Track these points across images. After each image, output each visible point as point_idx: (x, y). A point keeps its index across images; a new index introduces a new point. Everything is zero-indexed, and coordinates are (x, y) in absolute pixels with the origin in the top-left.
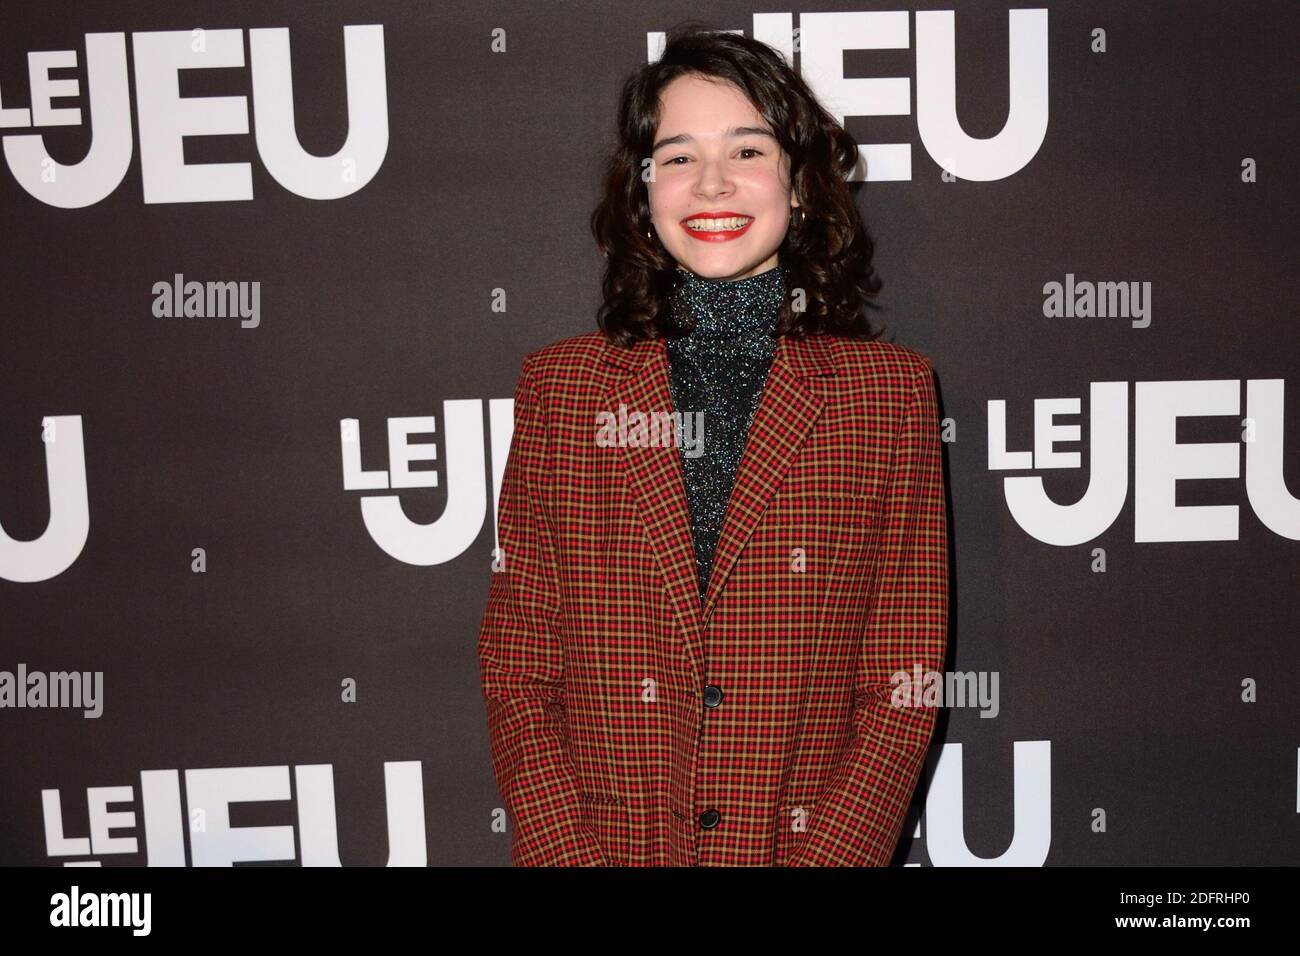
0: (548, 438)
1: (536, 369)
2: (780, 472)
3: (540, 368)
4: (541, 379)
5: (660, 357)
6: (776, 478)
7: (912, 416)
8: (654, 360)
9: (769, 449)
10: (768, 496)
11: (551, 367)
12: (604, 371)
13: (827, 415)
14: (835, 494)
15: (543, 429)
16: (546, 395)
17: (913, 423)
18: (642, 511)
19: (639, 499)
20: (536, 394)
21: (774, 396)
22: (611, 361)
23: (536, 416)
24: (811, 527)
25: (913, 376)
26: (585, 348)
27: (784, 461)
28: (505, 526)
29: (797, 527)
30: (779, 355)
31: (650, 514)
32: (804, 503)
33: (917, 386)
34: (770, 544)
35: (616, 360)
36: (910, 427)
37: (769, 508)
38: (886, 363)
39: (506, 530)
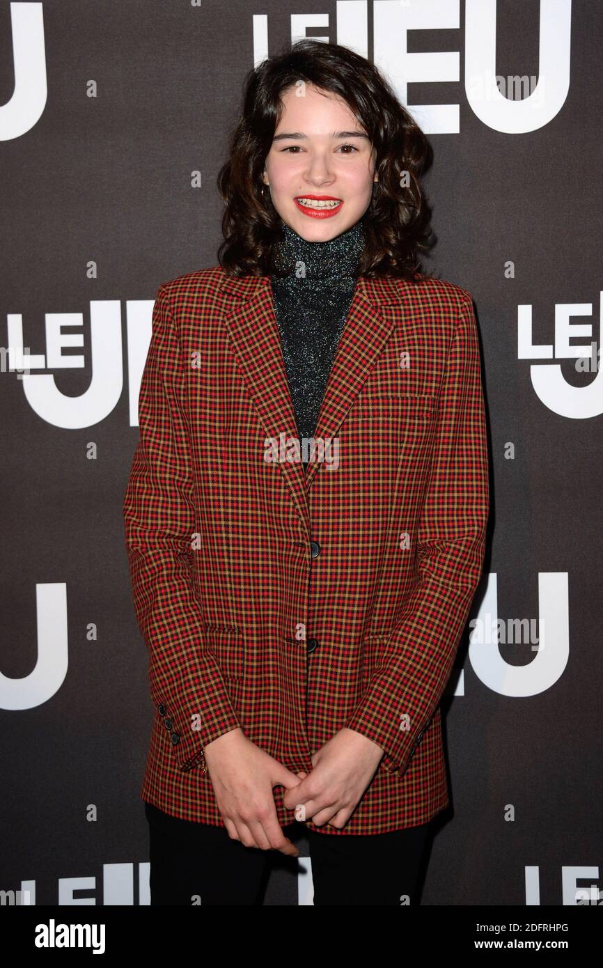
0: (180, 348)
1: (169, 296)
2: (362, 378)
3: (173, 295)
4: (174, 303)
5: (266, 288)
6: (359, 383)
7: (460, 335)
8: (262, 290)
9: (353, 360)
10: (353, 396)
11: (182, 294)
12: (223, 298)
13: (395, 334)
14: (404, 394)
15: (176, 341)
16: (179, 316)
17: (460, 341)
18: (257, 405)
19: (254, 397)
20: (170, 314)
21: (356, 320)
22: (228, 291)
23: (171, 331)
24: (386, 419)
25: (459, 305)
26: (207, 280)
27: (365, 370)
28: (144, 415)
29: (376, 419)
30: (359, 289)
31: (264, 408)
32: (381, 401)
33: (463, 312)
34: (355, 432)
35: (232, 290)
36: (458, 344)
37: (354, 405)
38: (438, 295)
39: (145, 419)
